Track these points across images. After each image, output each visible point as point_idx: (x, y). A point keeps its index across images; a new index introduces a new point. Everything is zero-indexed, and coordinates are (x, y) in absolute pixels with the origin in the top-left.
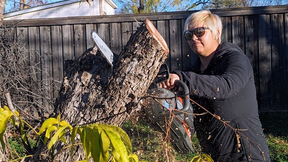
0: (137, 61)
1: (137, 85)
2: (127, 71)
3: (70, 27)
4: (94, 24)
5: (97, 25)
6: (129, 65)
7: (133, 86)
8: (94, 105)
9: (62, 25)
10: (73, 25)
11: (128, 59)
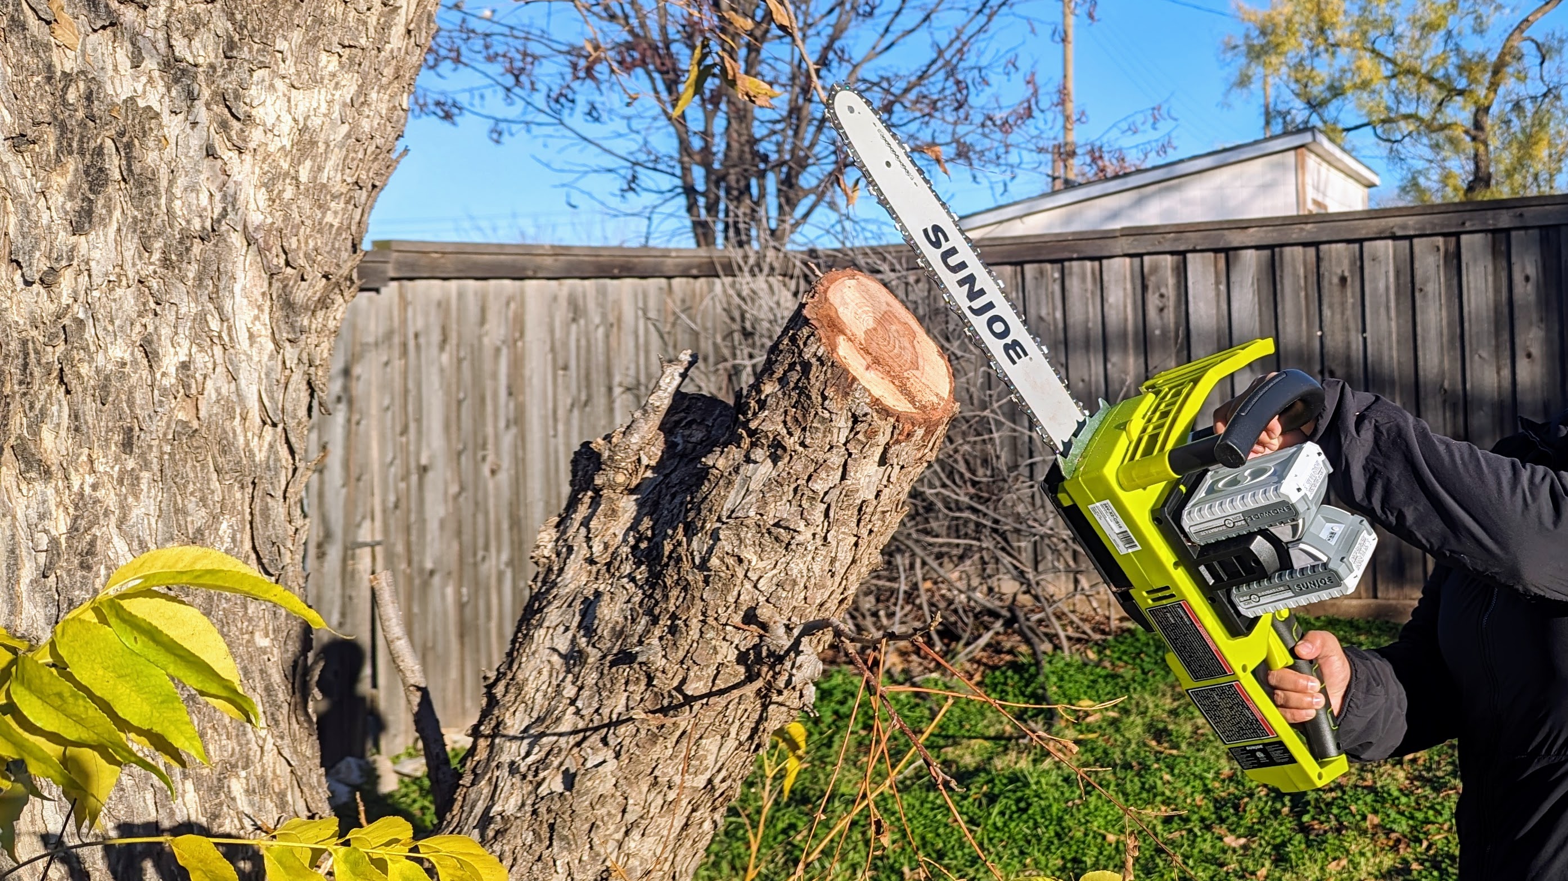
0: (769, 460)
1: (775, 572)
2: (728, 505)
3: (1132, 265)
4: (1216, 251)
5: (1229, 253)
6: (738, 480)
7: (758, 573)
8: (612, 648)
9: (1100, 259)
10: (1141, 255)
11: (735, 453)
